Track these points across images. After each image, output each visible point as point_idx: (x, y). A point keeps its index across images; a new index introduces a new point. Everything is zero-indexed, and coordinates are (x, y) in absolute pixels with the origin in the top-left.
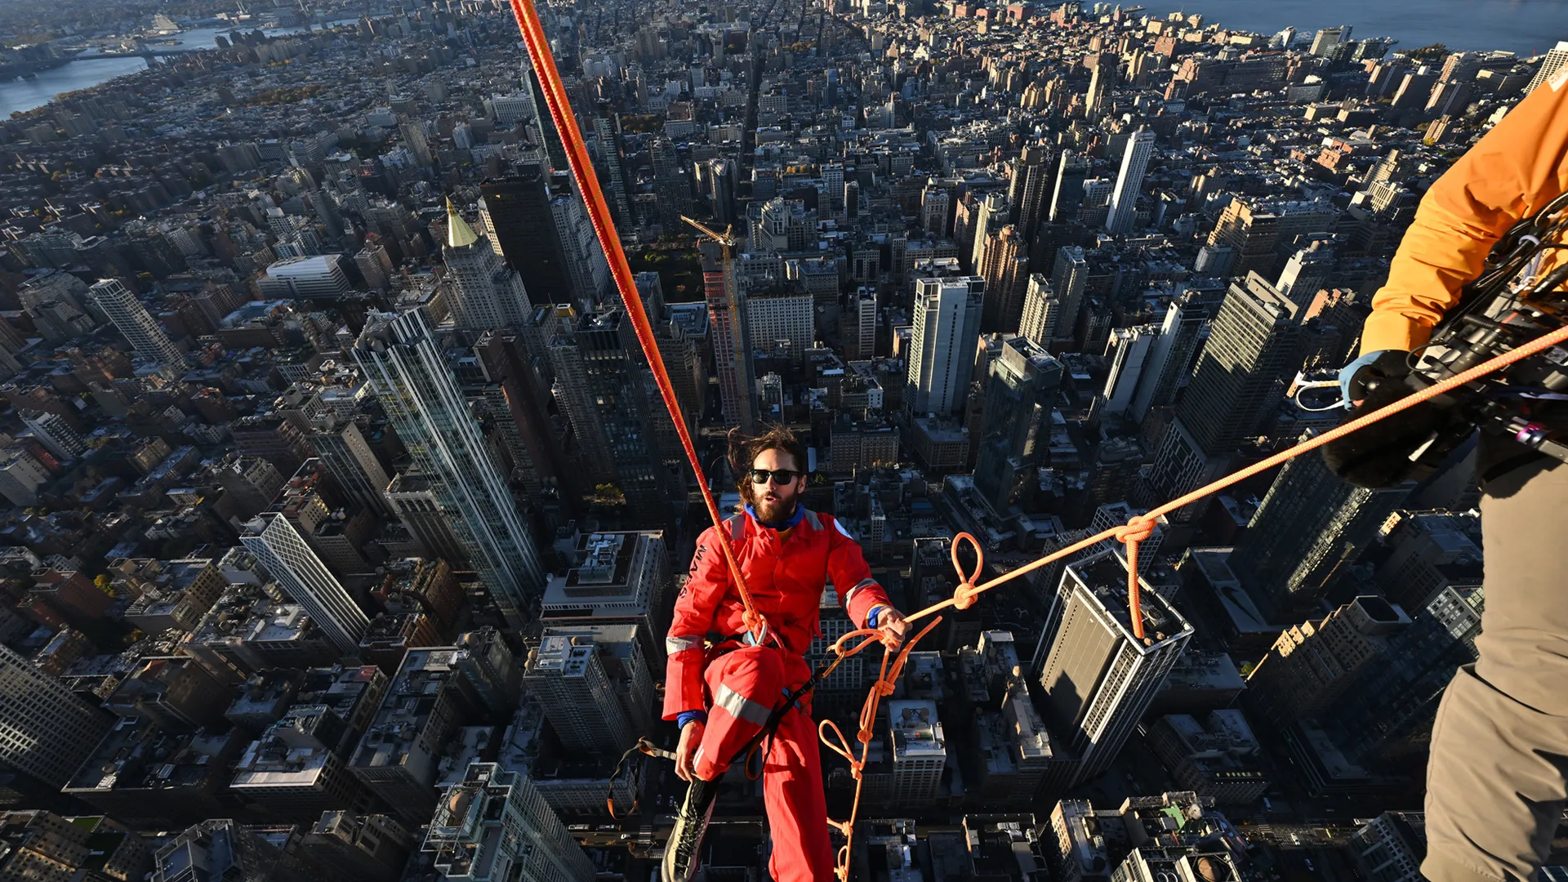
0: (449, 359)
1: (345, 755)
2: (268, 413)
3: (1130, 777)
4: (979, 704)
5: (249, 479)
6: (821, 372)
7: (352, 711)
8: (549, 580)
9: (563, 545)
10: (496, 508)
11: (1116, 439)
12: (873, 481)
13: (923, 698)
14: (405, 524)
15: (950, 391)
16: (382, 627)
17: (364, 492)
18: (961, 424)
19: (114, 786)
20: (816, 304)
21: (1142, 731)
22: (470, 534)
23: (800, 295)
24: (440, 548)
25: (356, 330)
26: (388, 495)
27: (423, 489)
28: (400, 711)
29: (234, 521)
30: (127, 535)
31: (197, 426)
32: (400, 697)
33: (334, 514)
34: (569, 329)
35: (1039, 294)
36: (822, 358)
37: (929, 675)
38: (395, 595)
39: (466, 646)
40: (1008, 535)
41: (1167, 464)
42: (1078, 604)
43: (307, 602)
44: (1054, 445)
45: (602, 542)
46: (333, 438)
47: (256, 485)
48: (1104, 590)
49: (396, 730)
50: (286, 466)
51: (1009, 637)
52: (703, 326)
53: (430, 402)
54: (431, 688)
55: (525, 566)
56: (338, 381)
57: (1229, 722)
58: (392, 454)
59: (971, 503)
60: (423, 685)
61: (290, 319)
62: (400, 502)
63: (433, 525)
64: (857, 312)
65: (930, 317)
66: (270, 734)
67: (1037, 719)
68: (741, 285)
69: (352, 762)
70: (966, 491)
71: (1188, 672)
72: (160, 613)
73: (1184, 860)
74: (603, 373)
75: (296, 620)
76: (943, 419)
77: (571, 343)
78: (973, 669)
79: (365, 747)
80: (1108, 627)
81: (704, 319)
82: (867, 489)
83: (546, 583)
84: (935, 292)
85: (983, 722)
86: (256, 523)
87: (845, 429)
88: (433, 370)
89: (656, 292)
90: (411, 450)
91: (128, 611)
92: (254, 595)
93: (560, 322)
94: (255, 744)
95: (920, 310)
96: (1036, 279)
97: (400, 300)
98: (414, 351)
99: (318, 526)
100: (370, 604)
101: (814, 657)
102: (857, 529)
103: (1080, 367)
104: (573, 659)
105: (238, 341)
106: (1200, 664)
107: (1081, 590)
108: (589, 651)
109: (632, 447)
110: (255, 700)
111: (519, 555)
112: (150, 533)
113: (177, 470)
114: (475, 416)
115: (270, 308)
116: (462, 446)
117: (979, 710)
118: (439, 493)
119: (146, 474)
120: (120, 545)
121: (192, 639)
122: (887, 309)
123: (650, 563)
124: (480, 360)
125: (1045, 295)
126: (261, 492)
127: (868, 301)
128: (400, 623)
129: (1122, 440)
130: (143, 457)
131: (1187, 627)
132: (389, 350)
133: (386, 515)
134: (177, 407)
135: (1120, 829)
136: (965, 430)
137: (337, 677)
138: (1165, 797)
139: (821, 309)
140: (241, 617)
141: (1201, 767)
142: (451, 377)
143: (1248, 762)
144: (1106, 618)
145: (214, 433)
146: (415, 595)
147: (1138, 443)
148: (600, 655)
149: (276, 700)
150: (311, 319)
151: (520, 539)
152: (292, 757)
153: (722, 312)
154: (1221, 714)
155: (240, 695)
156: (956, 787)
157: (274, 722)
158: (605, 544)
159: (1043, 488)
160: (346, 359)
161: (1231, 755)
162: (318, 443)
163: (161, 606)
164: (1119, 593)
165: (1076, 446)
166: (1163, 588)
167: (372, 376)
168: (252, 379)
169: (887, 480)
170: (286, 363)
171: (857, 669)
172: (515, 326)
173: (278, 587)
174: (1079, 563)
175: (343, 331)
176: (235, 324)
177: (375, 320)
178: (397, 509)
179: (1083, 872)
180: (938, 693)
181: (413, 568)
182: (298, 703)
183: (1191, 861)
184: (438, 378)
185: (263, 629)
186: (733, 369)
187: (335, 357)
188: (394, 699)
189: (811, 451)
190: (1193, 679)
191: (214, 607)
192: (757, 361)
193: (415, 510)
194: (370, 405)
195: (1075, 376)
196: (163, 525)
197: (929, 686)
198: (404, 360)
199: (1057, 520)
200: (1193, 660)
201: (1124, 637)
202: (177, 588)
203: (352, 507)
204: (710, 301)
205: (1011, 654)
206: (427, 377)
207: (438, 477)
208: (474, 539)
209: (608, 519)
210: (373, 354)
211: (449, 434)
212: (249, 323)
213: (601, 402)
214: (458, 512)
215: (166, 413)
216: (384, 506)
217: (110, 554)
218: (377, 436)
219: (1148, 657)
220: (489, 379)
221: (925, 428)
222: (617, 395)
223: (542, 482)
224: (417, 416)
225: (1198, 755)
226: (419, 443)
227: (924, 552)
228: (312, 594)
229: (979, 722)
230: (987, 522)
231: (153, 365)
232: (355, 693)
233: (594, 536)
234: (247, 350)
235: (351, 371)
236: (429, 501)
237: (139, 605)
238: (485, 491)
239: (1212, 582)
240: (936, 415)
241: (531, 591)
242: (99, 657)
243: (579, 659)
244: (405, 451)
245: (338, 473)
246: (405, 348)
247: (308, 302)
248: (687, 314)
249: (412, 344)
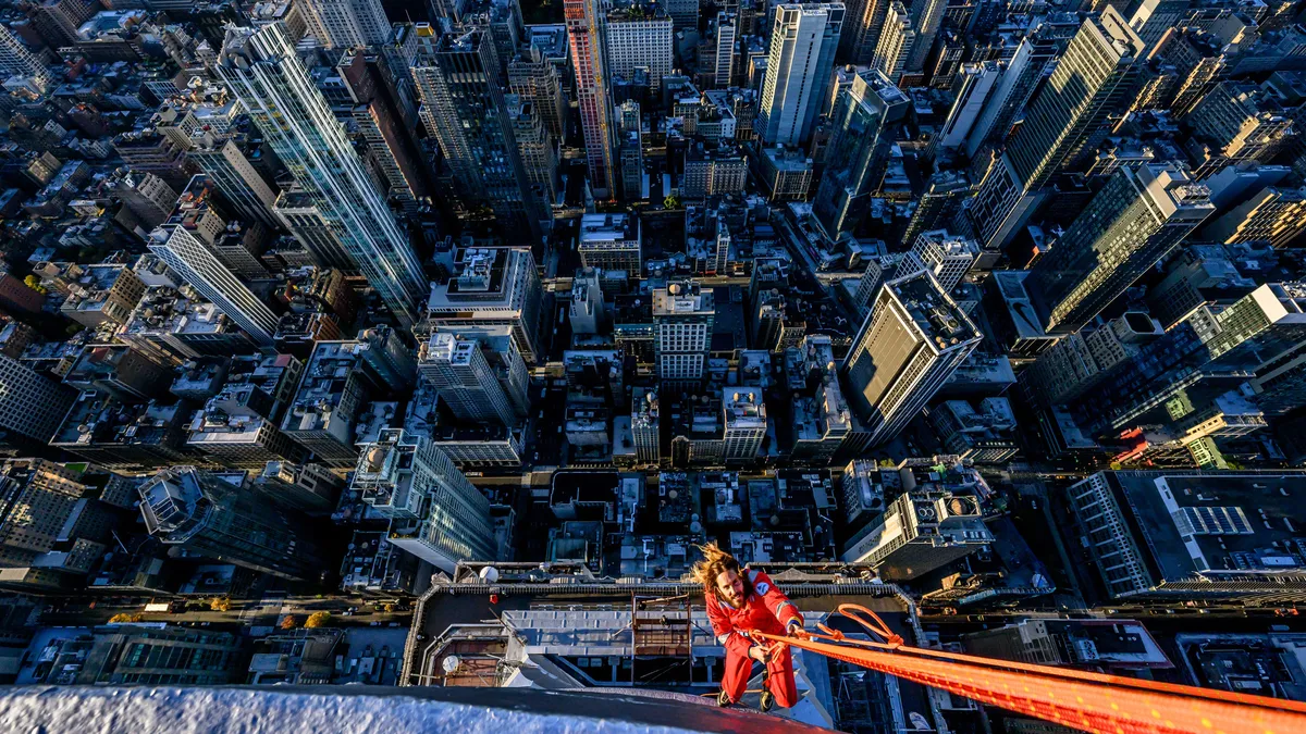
0: (315, 79)
1: (277, 421)
2: (147, 130)
3: (910, 444)
4: (797, 390)
5: (143, 192)
6: (678, 101)
7: (277, 389)
8: (433, 287)
9: (441, 258)
10: (378, 224)
11: (947, 172)
12: (722, 206)
13: (751, 386)
14: (297, 236)
15: (800, 122)
16: (291, 324)
17: (254, 207)
18: (807, 155)
19: (91, 442)
20: (676, 30)
21: (926, 412)
22: (357, 246)
23: (660, 19)
24: (330, 258)
25: (216, 45)
26: (275, 209)
27: (309, 205)
28: (316, 390)
29: (138, 230)
30: (42, 241)
31: (80, 141)
32: (315, 380)
33: (229, 227)
34: (430, 50)
35: (896, 25)
36: (678, 87)
37: (758, 368)
38: (297, 298)
39: (366, 340)
40: (838, 256)
41: (988, 196)
42: (890, 314)
43: (219, 301)
44: (889, 176)
45: (478, 257)
46: (214, 156)
47: (151, 198)
48: (914, 304)
49: (316, 403)
50: (176, 183)
51: (827, 339)
52: (564, 50)
53: (302, 122)
54: (341, 372)
55: (410, 276)
56: (209, 99)
57: (996, 407)
58: (273, 172)
59: (808, 228)
60: (333, 370)
61: (146, 32)
62: (288, 217)
63: (322, 238)
64: (716, 40)
65: (787, 45)
66: (210, 406)
67: (843, 402)
68: (601, 7)
69: (284, 427)
70: (805, 217)
71: (972, 369)
72: (89, 309)
73: (941, 501)
74: (468, 97)
75: (215, 317)
76: (791, 149)
77: (433, 64)
78: (795, 364)
79: (292, 416)
80: (912, 332)
81: (564, 43)
82: (715, 215)
83: (430, 290)
84: (794, 20)
85: (799, 404)
86: (160, 233)
87: (698, 157)
88: (300, 89)
89: (515, 12)
90: (291, 168)
91: (62, 307)
92: (172, 295)
93: (420, 42)
94: (200, 413)
95: (778, 38)
96: (896, 8)
97: (255, 14)
98: (278, 70)
99: (217, 237)
100: (278, 305)
101: (663, 353)
102: (705, 249)
103: (924, 101)
104: (459, 352)
105: (99, 55)
106: (983, 363)
107: (894, 304)
108: (472, 345)
109: (499, 170)
110: (193, 379)
111: (404, 266)
112: (63, 240)
113: (73, 183)
114: (348, 136)
115: (124, 20)
116: (338, 166)
117: (796, 395)
118: (325, 208)
119: (42, 186)
120: (38, 250)
121: (126, 330)
122: (745, 37)
123: (521, 274)
124: (346, 81)
125: (902, 26)
126: (157, 204)
127: (727, 28)
128: (306, 321)
129: (952, 173)
130: (38, 169)
131: (978, 334)
132: (253, 67)
133: (277, 228)
134: (57, 121)
135: (896, 480)
136: (809, 161)
137: (259, 363)
138: (935, 459)
139: (680, 35)
140: (166, 314)
141: (967, 439)
142: (319, 96)
143: (1006, 435)
144: (912, 327)
145: (99, 147)
146: (314, 297)
147: (965, 177)
148: (482, 348)
149: (210, 380)
150: (168, 32)
151: (402, 252)
152: (234, 422)
153: (582, 36)
154: (992, 401)
155: (179, 376)
156: (773, 451)
157: (213, 397)
158: (480, 258)
159: (874, 216)
160: (211, 75)
161: (993, 431)
162: (201, 160)
163: (92, 304)
164: (926, 306)
165: (909, 177)
166: (964, 303)
167: (241, 94)
168: (123, 94)
169: (734, 205)
170: (153, 79)
171: (699, 362)
172: (377, 45)
173: (192, 288)
174: (896, 282)
175: (203, 47)
176: (92, 35)
177: (233, 34)
178: (288, 224)
179: (864, 508)
180: (764, 382)
181: (310, 275)
182: (230, 382)
183: (946, 501)
184: (306, 97)
185: (187, 324)
186: (593, 95)
187: (200, 74)
188: (310, 381)
189: (666, 179)
190: (972, 375)
191: (140, 305)
192: (617, 88)
193: (303, 224)
194: (243, 124)
195: (919, 111)
196: (74, 234)
197: (758, 377)
198: (269, 78)
199: (882, 244)
200: (978, 360)
201: (924, 341)
202: (102, 288)
203: (247, 222)
204: (570, 23)
205: (828, 353)
206: (295, 96)
207: (322, 196)
208: (361, 251)
209: (481, 235)
210: (238, 71)
211: (325, 154)
212: (105, 34)
213: (467, 125)
214: (343, 227)
215: (47, 127)
216: (275, 220)
217: (32, 258)
218: (257, 155)
219: (939, 360)
220: (356, 100)
221: (772, 158)
222: (482, 119)
223: (417, 201)
224: (291, 135)
225: (966, 430)
226: (298, 162)
227: (762, 270)
228: (224, 296)
229: (796, 404)
230: (820, 245)
231: (20, 77)
232: (276, 375)
233: (469, 251)
234: (111, 64)
235: (219, 89)
236: (314, 216)
237: (71, 303)
238: (366, 208)
239: (1006, 298)
240: (785, 145)
241: (419, 297)
242: (48, 345)
243: (464, 352)
244: (286, 169)
245: (224, 187)
246: (269, 66)
247: (161, 14)
248: (549, 36)
249: (276, 61)
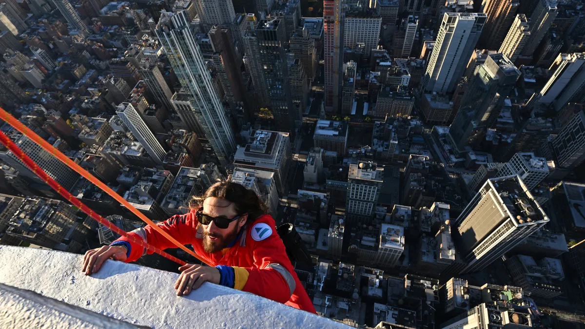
0: (197, 39)
1: (160, 201)
2: (122, 58)
3: (491, 276)
4: (425, 232)
5: (117, 87)
6: (378, 63)
7: (161, 186)
8: (238, 147)
9: (245, 133)
10: (216, 113)
11: (540, 119)
12: (395, 124)
13: (398, 225)
14: (179, 115)
15: (449, 81)
16: (171, 156)
17: (163, 98)
18: (450, 100)
19: (83, 197)
20: (383, 24)
21: (504, 259)
22: (205, 123)
23: (375, 18)
24: (193, 127)
25: (156, 20)
26: (172, 101)
27: (186, 100)
28: (178, 190)
29: (113, 104)
30: (75, 105)
31: (95, 61)
32: (178, 185)
33: (151, 107)
34: (253, 28)
35: (519, 28)
36: (380, 55)
37: (403, 216)
38: (176, 145)
39: (203, 169)
40: (461, 160)
41: (566, 136)
42: (489, 198)
43: (142, 141)
44: (501, 117)
45: (262, 135)
46: (149, 72)
47: (120, 90)
48: (505, 194)
49: (177, 196)
50: (132, 83)
51: (448, 207)
52: (320, 32)
53: (189, 59)
54: (190, 183)
55: (228, 140)
56: (150, 45)
57: (552, 264)
58: (174, 83)
59: (445, 142)
60: (187, 181)
61: (128, 13)
62: (177, 105)
63: (191, 117)
64: (405, 31)
65: (447, 36)
66: (132, 189)
67: (452, 244)
68: (343, 10)
69: (162, 205)
70: (444, 135)
71: (538, 238)
72: (90, 138)
73: (506, 313)
74: (268, 53)
75: (139, 148)
76: (441, 96)
77: (253, 35)
78: (426, 217)
79: (166, 200)
80: (503, 211)
81: (321, 28)
82: (391, 127)
83: (237, 149)
84: (454, 22)
85: (425, 240)
86: (121, 106)
87: (385, 95)
88: (190, 43)
89: (298, 10)
90: (181, 82)
91: (79, 135)
92: (123, 136)
93: (249, 23)
94: (128, 192)
95: (442, 31)
96: (520, 18)
97: (175, 6)
98: (182, 33)
99: (145, 111)
100: (167, 147)
101: (351, 199)
102: (382, 146)
103: (531, 75)
104: (246, 182)
105: (108, 22)
106: (547, 236)
107: (493, 192)
108: (253, 180)
109: (278, 92)
110: (127, 176)
111: (226, 135)
112: (83, 105)
113: (90, 80)
114: (208, 69)
115: (119, 6)
116: (202, 82)
117: (424, 235)
118: (193, 103)
119: (79, 80)
120: (73, 109)
121: (103, 150)
122: (423, 30)
123: (282, 147)
124: (211, 41)
125: (523, 28)
126: (122, 93)
127: (413, 24)
128: (178, 156)
129: (543, 119)
130: (77, 73)
131: (546, 218)
132: (171, 32)
133: (171, 110)
134: (87, 51)
135: (478, 294)
136: (451, 103)
137: (155, 173)
138: (506, 287)
139: (385, 27)
140: (119, 144)
141: (529, 279)
142: (198, 48)
143: (555, 282)
144: (502, 207)
145: (102, 64)
146: (183, 145)
147: (552, 122)
148: (257, 182)
149: (134, 178)
150: (137, 13)
151: (226, 128)
152: (141, 199)
153: (331, 24)
154: (549, 260)
155: (121, 174)
156: (406, 263)
157: (134, 186)
158: (263, 136)
159: (487, 139)
160: (152, 35)
161: (547, 278)
162: (143, 74)
163: (91, 135)
164: (514, 196)
165: (514, 119)
166: (539, 198)
167: (164, 44)
168: (115, 41)
169: (403, 124)
170: (128, 34)
171: (370, 207)
172: (227, 24)
173: (131, 134)
174: (496, 179)
175: (151, 20)
176: (106, 13)
177: (164, 16)
178: (176, 108)
179: (456, 306)
180: (406, 224)
181: (183, 134)
182: (141, 180)
183: (509, 313)
184: (192, 48)
185: (127, 150)
186: (332, 57)
187: (148, 33)
188: (176, 185)
189: (366, 105)
190: (539, 242)
191: (109, 139)
192: (346, 54)
193: (183, 109)
194: (163, 58)
195: (526, 80)
196: (88, 103)
197: (402, 221)
198: (177, 37)
199: (490, 156)
200: (543, 233)
201: (509, 217)
202: (95, 129)
203: (158, 105)
204: (325, 18)
205: (447, 214)
206: (187, 47)
207: (192, 96)
208: (207, 125)
209: (265, 124)
210: (164, 33)
211: (197, 76)
212: (111, 13)
213: (265, 68)
214: (201, 112)
215: (83, 54)
216: (171, 106)
217: (71, 111)
218: (167, 74)
219: (518, 229)
220: (214, 51)
221: (429, 100)
222: (274, 65)
223: (236, 103)
224: (183, 66)
225: (530, 274)
226: (184, 79)
227: (414, 162)
228: (144, 139)
229: (423, 240)
230: (451, 152)
231: (76, 30)
232: (162, 180)
233: (258, 131)
234: (112, 26)
235: (155, 41)
236: (188, 106)
237: (83, 134)
238: (212, 105)
239: (569, 200)
240: (437, 93)
241: (230, 152)
242: (72, 151)
243: (248, 182)
244: (179, 82)
245: (152, 89)
246: (178, 31)
247: (135, 4)
248: (313, 24)
249: (181, 29)
